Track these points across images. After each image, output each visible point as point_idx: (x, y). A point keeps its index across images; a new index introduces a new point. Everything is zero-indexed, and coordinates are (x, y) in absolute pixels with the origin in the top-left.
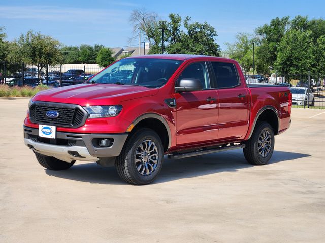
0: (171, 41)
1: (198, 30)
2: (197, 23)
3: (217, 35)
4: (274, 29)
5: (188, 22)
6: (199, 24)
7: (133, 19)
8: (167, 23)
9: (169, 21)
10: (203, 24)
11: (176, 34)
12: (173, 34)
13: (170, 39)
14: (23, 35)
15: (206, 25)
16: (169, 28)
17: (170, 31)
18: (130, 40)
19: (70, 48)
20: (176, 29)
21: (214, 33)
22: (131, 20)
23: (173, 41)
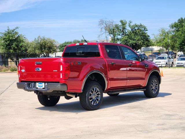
0: (122, 35)
1: (136, 28)
2: (135, 24)
3: (147, 30)
4: (180, 25)
5: (131, 24)
6: (137, 25)
7: (100, 24)
8: (119, 25)
9: (120, 24)
10: (139, 24)
11: (124, 31)
12: (123, 31)
13: (121, 34)
14: (35, 39)
15: (141, 25)
16: (120, 28)
17: (121, 30)
18: (99, 36)
19: (68, 43)
20: (124, 28)
21: (146, 29)
22: (99, 25)
23: (123, 35)
